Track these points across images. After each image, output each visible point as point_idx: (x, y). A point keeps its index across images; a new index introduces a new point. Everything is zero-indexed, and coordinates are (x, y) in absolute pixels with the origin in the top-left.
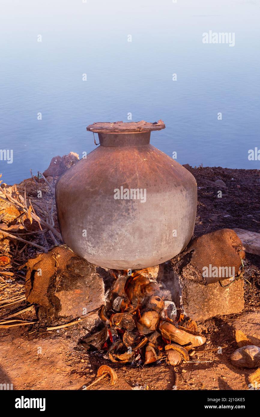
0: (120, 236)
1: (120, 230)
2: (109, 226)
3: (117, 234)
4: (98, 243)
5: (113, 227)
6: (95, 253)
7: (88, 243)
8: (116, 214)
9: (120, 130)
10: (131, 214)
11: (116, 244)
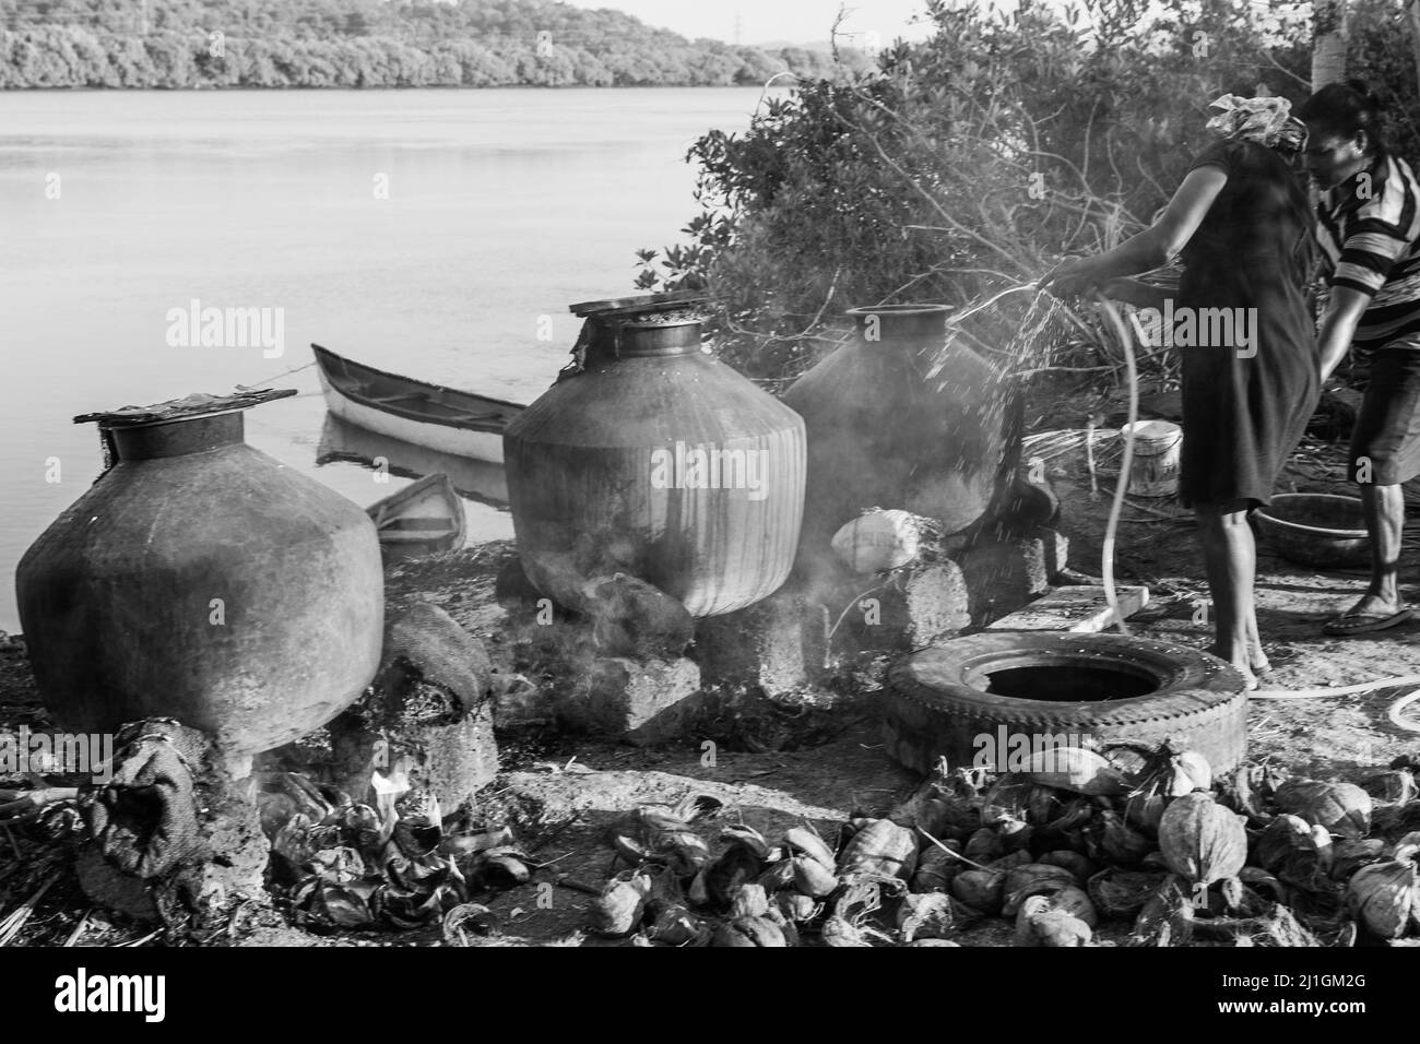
0: (323, 639)
1: (323, 624)
2: (300, 620)
3: (317, 635)
4: (274, 670)
5: (309, 619)
6: (263, 702)
7: (246, 681)
8: (311, 586)
9: (220, 406)
10: (337, 581)
11: (315, 659)
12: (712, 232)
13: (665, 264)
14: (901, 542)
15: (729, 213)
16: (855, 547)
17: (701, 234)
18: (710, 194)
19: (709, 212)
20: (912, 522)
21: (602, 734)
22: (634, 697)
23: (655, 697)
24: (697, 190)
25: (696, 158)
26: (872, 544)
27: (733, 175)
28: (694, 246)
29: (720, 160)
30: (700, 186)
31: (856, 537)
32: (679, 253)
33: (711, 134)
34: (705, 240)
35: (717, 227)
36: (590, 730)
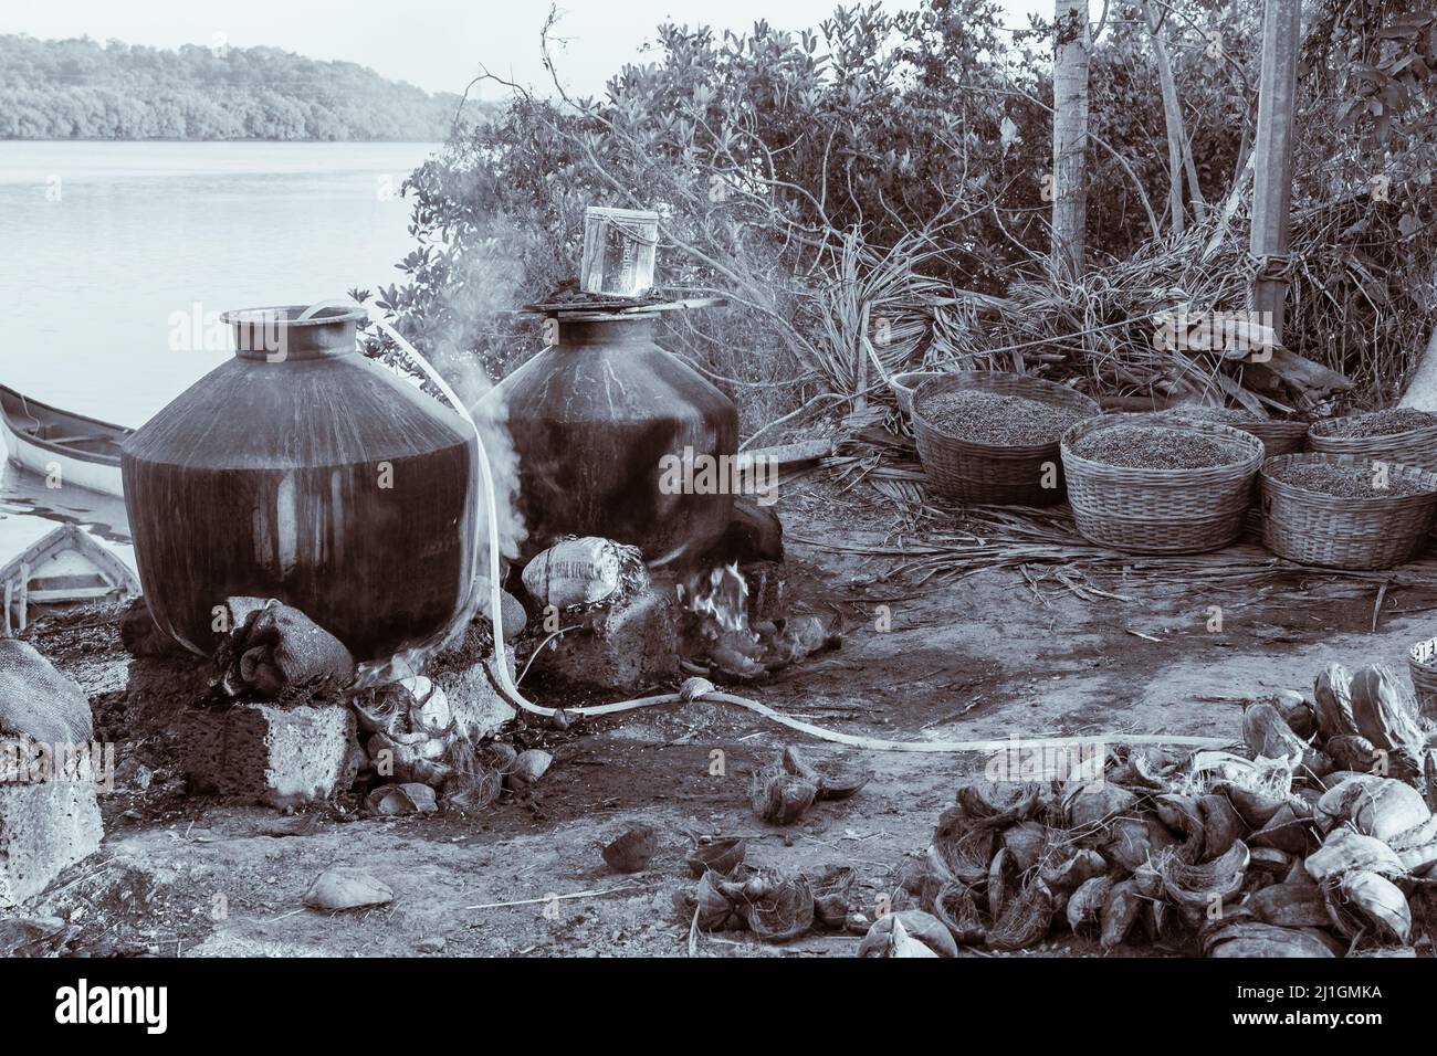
12: (429, 269)
13: (379, 304)
14: (599, 572)
15: (445, 248)
16: (547, 581)
17: (417, 271)
18: (427, 229)
19: (425, 248)
20: (612, 549)
21: (237, 794)
22: (275, 749)
23: (300, 750)
24: (413, 224)
25: (411, 191)
26: (566, 576)
27: (450, 207)
28: (411, 285)
29: (436, 192)
30: (415, 219)
31: (548, 569)
32: (396, 293)
33: (426, 165)
34: (422, 278)
35: (433, 264)
36: (222, 791)
